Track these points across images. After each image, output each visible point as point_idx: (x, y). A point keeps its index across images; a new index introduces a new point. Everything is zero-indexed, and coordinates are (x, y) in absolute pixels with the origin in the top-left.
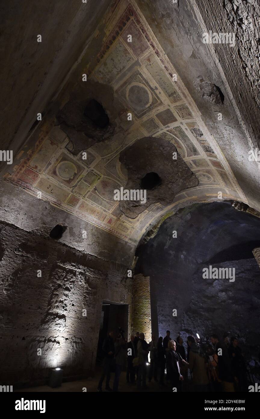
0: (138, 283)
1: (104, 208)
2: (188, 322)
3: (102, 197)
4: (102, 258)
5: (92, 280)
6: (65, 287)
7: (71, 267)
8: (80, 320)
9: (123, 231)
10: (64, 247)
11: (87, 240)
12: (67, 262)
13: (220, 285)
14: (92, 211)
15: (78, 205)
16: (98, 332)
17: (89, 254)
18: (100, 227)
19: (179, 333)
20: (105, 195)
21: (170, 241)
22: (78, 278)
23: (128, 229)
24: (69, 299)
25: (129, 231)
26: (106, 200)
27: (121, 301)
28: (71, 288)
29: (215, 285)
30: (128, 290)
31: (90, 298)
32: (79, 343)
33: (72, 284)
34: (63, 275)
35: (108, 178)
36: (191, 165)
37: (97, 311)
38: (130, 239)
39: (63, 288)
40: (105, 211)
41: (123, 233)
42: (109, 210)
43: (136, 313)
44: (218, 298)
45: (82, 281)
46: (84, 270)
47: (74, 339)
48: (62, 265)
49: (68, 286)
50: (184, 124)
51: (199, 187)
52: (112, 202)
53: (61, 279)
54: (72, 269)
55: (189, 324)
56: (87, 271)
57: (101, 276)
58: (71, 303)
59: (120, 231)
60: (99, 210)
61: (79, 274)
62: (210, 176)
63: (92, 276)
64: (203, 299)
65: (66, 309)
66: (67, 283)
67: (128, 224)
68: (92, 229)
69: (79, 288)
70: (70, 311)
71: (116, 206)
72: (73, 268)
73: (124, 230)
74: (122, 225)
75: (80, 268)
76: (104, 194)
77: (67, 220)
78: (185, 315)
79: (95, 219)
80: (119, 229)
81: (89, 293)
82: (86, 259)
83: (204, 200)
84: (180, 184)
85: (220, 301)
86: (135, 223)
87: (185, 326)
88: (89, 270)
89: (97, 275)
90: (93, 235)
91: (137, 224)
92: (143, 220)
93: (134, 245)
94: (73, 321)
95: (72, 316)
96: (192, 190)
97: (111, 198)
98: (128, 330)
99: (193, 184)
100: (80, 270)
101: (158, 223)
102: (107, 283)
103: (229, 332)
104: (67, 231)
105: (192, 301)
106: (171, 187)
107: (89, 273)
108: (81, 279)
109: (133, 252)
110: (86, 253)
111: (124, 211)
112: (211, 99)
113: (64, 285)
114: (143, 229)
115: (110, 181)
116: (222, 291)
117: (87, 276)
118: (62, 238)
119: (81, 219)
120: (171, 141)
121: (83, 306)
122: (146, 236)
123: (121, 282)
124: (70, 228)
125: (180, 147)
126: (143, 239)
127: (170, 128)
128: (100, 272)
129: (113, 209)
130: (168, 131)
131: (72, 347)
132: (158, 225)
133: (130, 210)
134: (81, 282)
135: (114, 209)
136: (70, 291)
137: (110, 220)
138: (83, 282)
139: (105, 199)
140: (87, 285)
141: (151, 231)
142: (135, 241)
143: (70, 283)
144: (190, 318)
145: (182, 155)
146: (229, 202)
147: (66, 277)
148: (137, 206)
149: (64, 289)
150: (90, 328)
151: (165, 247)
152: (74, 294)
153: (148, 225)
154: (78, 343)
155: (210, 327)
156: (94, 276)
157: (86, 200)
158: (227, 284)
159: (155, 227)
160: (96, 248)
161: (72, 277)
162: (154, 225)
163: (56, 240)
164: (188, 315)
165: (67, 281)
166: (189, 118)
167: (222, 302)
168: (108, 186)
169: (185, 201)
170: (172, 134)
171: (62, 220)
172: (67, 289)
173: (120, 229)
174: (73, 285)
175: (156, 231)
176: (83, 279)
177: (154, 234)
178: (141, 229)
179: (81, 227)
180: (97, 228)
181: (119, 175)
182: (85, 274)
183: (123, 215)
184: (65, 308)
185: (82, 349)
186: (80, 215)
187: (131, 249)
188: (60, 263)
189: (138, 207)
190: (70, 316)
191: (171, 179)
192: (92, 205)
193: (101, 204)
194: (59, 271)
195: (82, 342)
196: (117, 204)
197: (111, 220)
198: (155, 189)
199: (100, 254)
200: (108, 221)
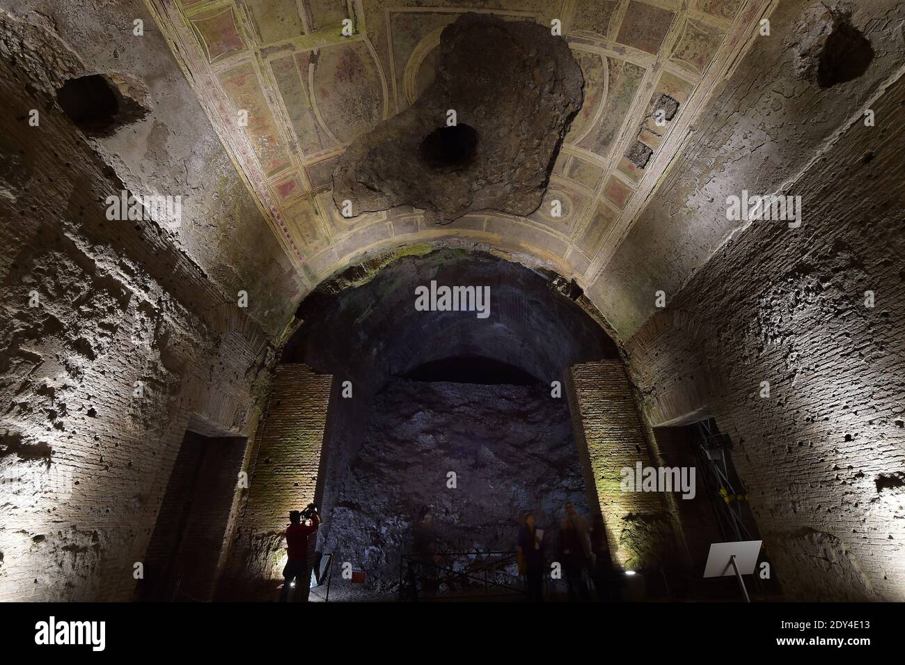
0: (290, 386)
1: (299, 137)
2: (353, 488)
3: (313, 98)
4: (219, 286)
5: (175, 344)
6: (74, 338)
7: (118, 269)
8: (107, 468)
9: (302, 236)
10: (108, 181)
11: (199, 205)
12: (107, 245)
13: (425, 422)
14: (257, 118)
15: (225, 65)
16: (155, 511)
17: (186, 256)
18: (248, 187)
19: (332, 510)
20: (326, 99)
21: (372, 311)
22: (130, 320)
23: (315, 238)
24: (83, 386)
25: (316, 243)
26: (319, 119)
27: (234, 424)
28: (99, 347)
29: (416, 420)
30: (257, 399)
31: (156, 400)
32: (85, 549)
33: (106, 335)
34: (77, 290)
35: (371, 57)
36: (564, 166)
37: (168, 445)
38: (306, 268)
39: (67, 338)
40: (293, 147)
41: (298, 241)
42: (306, 151)
43: (267, 462)
44: (416, 443)
45: (143, 334)
46: (159, 302)
47: (69, 536)
48: (82, 246)
49: (90, 339)
50: (660, 73)
51: (524, 221)
52: (330, 134)
53: (66, 303)
54: (118, 278)
55: (354, 491)
56: (168, 309)
57: (205, 340)
58: (86, 403)
59: (293, 232)
60: (281, 133)
61: (139, 309)
62: (572, 208)
63: (179, 330)
64: (388, 444)
65: (61, 423)
66: (88, 324)
67: (323, 225)
68: (227, 180)
69: (128, 356)
70: (74, 432)
71: (329, 155)
72: (124, 279)
73: (304, 234)
74: (308, 217)
75: (147, 289)
76: (324, 94)
77: (159, 84)
78: (350, 474)
79: (251, 154)
80: (295, 222)
81: (157, 381)
82: (173, 268)
83: (504, 251)
84: (499, 194)
85: (420, 450)
86: (340, 231)
87: (347, 495)
88: (176, 307)
89: (194, 334)
90: (222, 199)
91: (344, 235)
92: (361, 232)
93: (305, 285)
94: (80, 470)
95: (80, 454)
96: (509, 219)
97: (334, 122)
98: (233, 504)
99: (521, 209)
100: (144, 296)
101: (386, 257)
102: (212, 366)
103: (432, 506)
104: (143, 127)
105: (365, 445)
106: (478, 190)
107: (173, 319)
108: (143, 329)
109: (294, 304)
110: (177, 247)
111: (338, 181)
112: (800, 64)
113: (77, 329)
114: (346, 254)
115: (371, 71)
116: (427, 432)
117: (164, 324)
118: (110, 141)
119: (210, 119)
120: (588, 87)
121: (130, 421)
122: (339, 276)
123: (247, 372)
124: (156, 125)
125: (587, 115)
126: (331, 282)
127: (621, 57)
128: (204, 326)
129: (316, 156)
130: (609, 60)
131: (57, 568)
132: (383, 261)
133: (352, 189)
134: (141, 339)
135: (320, 158)
136: (92, 357)
137: (290, 183)
138: (146, 342)
139: (316, 112)
140: (158, 354)
141: (360, 269)
142: (313, 278)
143: (100, 330)
144: (358, 480)
145: (571, 135)
146: (547, 275)
147: (86, 300)
148: (374, 190)
149: (70, 342)
150: (134, 497)
151: (357, 319)
152: (103, 373)
153: (361, 250)
154: (81, 551)
155: (397, 496)
156: (184, 332)
157: (261, 68)
158: (438, 421)
159: (373, 264)
160: (214, 246)
161: (111, 310)
162: (373, 258)
163: (79, 132)
164: (355, 474)
165: (89, 316)
166: (690, 68)
167: (424, 451)
168: (354, 78)
169: (472, 236)
170: (607, 74)
171: (144, 72)
172: (83, 348)
173: (297, 226)
174: (109, 340)
175: (373, 273)
176: (150, 330)
177: (365, 278)
178: (341, 256)
179: (198, 147)
180: (241, 184)
181: (403, 72)
182: (158, 315)
183: (329, 190)
184: (58, 420)
185: (93, 569)
186: (214, 105)
187: (294, 293)
188: (76, 235)
189: (375, 193)
190: (74, 452)
191: (492, 172)
192: (268, 101)
193: (296, 119)
194: (64, 267)
195: (96, 548)
196: (336, 153)
197: (292, 187)
198: (442, 172)
199: (220, 270)
200: (281, 183)
